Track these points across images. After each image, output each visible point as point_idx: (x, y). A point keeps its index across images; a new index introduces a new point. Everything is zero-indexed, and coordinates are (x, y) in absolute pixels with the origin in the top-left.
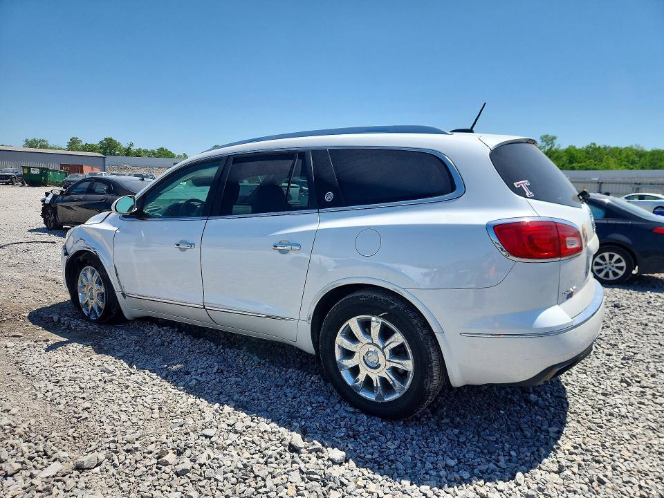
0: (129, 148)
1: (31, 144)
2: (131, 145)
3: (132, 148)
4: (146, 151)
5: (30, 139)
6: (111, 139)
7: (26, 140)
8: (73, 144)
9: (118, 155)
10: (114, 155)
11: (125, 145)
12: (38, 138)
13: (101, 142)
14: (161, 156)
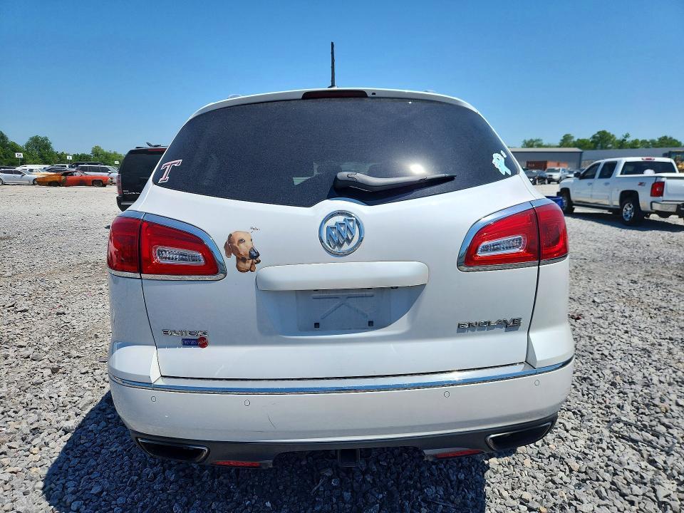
0: (624, 140)
1: (529, 144)
2: (627, 136)
3: (628, 140)
4: (644, 142)
5: (528, 139)
6: (604, 132)
7: (525, 141)
8: (566, 141)
9: (610, 148)
10: (606, 148)
11: (619, 137)
12: (534, 139)
13: (594, 137)
14: (662, 146)
